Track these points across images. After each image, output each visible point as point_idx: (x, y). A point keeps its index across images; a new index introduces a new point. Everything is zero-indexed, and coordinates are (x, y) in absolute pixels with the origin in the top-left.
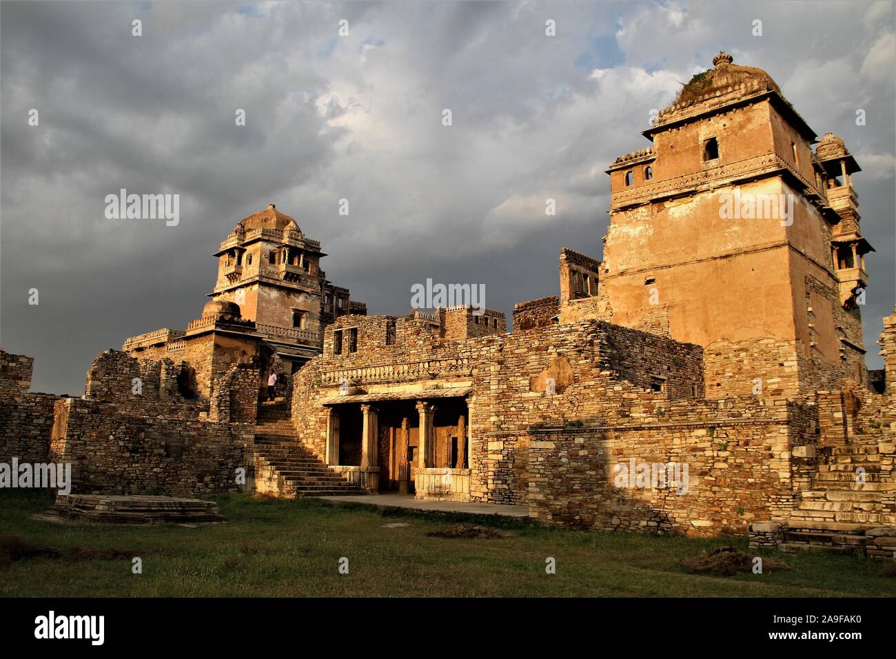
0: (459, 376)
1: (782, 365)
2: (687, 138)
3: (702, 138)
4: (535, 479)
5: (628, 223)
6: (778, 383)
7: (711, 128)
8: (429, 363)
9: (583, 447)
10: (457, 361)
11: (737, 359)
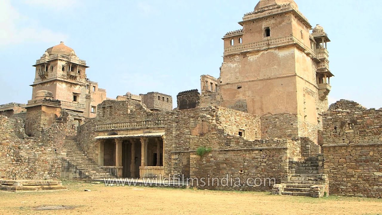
0: (159, 128)
1: (292, 124)
2: (257, 26)
3: (263, 27)
4: (193, 170)
5: (230, 62)
6: (290, 132)
7: (268, 23)
8: (146, 122)
9: (211, 157)
10: (158, 121)
11: (275, 122)
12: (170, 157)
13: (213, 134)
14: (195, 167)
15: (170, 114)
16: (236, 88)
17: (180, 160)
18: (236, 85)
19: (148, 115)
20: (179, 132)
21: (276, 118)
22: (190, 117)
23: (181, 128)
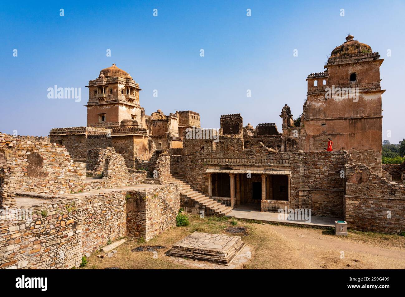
0: (284, 166)
1: (376, 159)
2: (343, 71)
3: (350, 72)
4: (349, 214)
5: (315, 101)
6: (374, 165)
7: (354, 68)
8: (267, 159)
9: (372, 204)
10: (282, 160)
11: (359, 156)
12: (297, 194)
13: (374, 183)
14: (352, 211)
15: (296, 154)
16: (321, 124)
17: (309, 197)
18: (321, 122)
19: (269, 154)
20: (307, 172)
21: (361, 153)
22: (320, 159)
23: (310, 168)
